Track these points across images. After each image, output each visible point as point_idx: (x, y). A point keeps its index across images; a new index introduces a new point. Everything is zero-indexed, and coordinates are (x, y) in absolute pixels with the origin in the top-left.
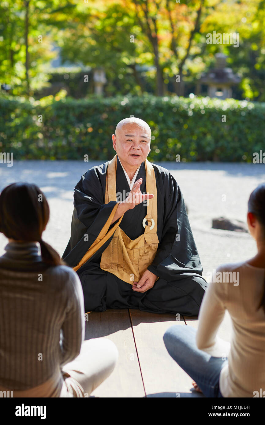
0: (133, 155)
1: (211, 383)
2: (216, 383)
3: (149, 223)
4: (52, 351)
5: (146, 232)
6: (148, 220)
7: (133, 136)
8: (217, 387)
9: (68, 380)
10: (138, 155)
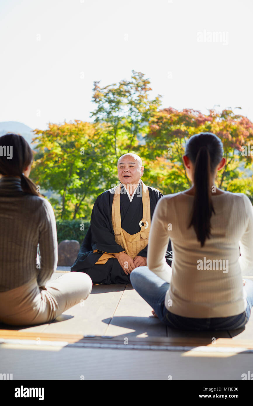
0: (125, 176)
1: (159, 302)
2: (162, 300)
3: (145, 225)
4: (28, 262)
5: (141, 230)
6: (144, 222)
7: (124, 163)
8: (163, 303)
9: (43, 292)
10: (128, 176)
